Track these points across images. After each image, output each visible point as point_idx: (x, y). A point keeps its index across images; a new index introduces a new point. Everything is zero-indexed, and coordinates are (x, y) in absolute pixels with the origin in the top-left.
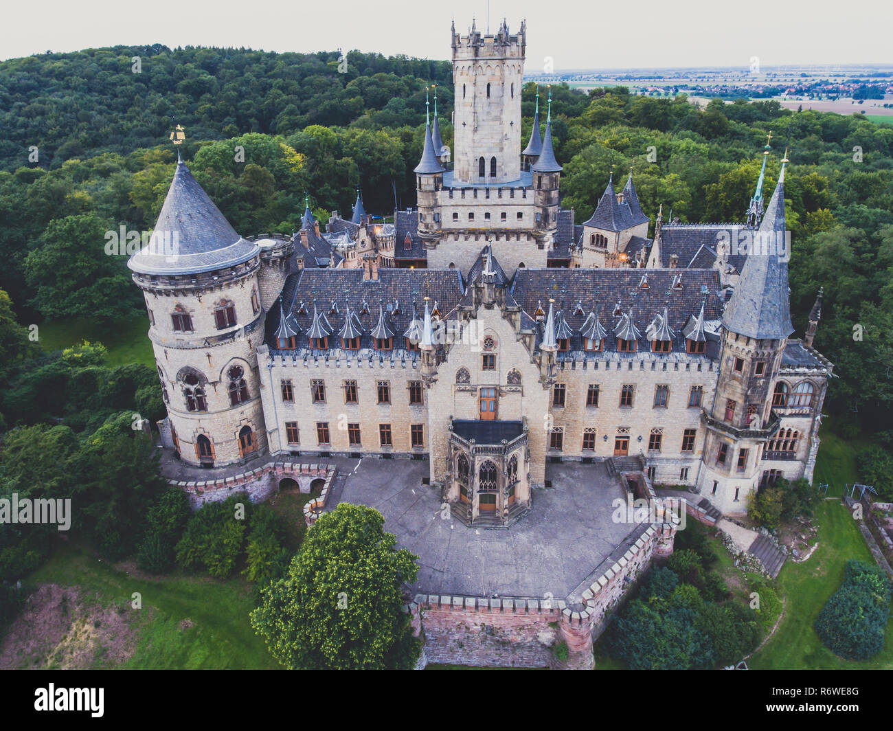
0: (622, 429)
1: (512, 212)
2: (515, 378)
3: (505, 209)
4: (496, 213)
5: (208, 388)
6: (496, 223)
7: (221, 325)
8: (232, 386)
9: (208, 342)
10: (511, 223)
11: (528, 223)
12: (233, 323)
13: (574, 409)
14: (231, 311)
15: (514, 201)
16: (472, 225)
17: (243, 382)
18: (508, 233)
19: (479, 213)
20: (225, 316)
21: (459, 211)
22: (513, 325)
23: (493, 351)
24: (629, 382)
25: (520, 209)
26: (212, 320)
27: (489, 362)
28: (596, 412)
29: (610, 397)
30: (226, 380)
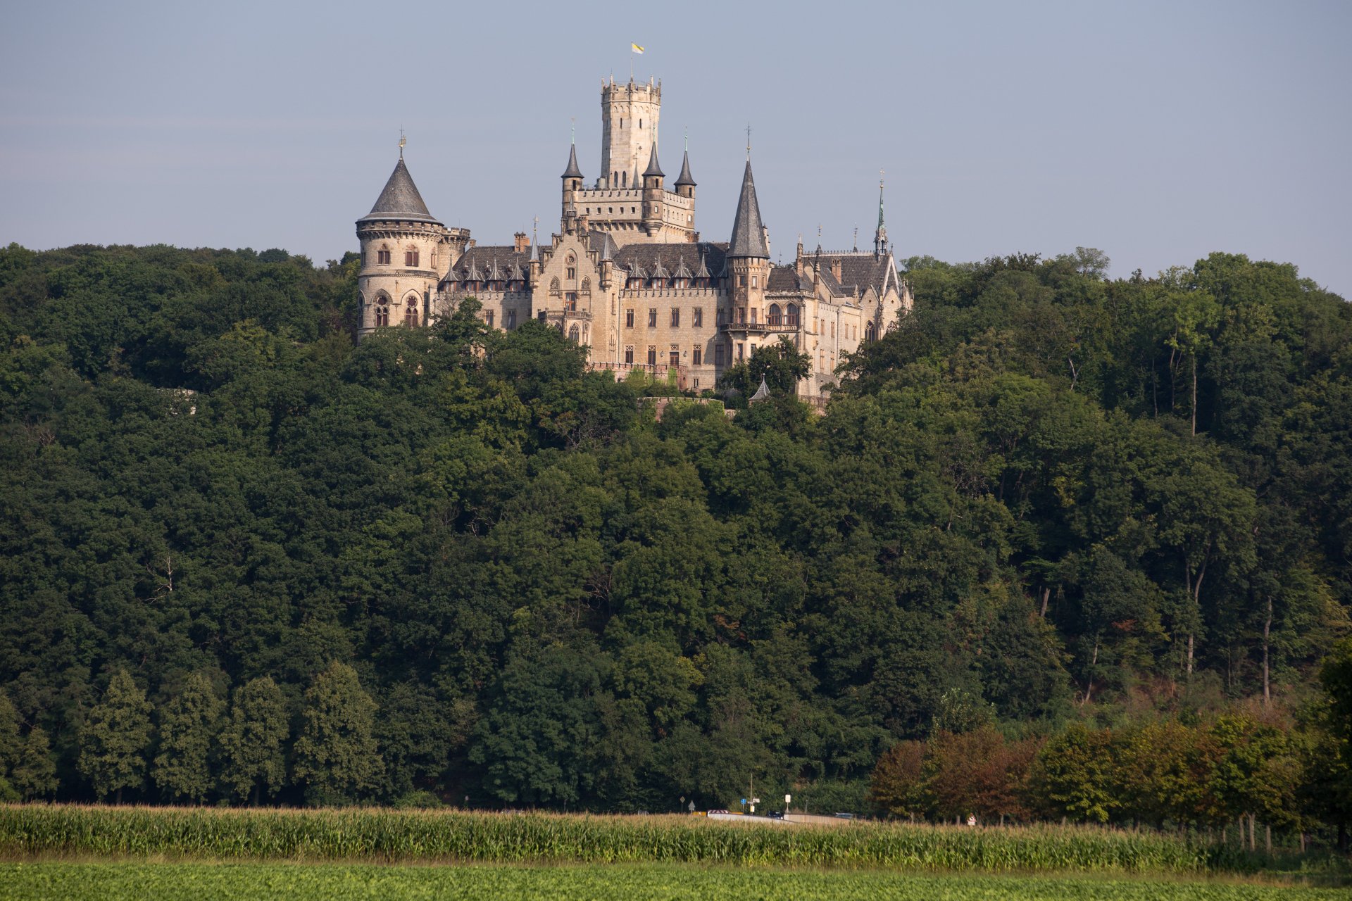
0: (675, 346)
1: (627, 207)
2: (586, 284)
3: (622, 205)
4: (616, 208)
5: (392, 308)
6: (617, 215)
7: (408, 264)
8: (409, 310)
9: (398, 274)
10: (628, 215)
11: (638, 216)
12: (416, 265)
13: (640, 330)
14: (417, 254)
15: (628, 198)
16: (599, 218)
17: (416, 311)
18: (623, 223)
19: (605, 208)
20: (412, 258)
21: (591, 206)
22: (586, 246)
23: (574, 265)
24: (676, 306)
25: (633, 205)
26: (403, 258)
27: (572, 273)
28: (654, 331)
29: (664, 318)
30: (405, 305)
